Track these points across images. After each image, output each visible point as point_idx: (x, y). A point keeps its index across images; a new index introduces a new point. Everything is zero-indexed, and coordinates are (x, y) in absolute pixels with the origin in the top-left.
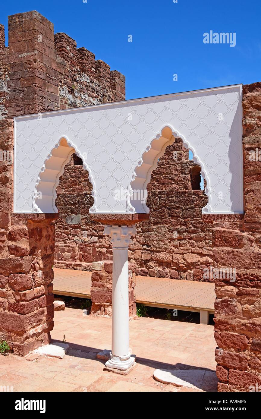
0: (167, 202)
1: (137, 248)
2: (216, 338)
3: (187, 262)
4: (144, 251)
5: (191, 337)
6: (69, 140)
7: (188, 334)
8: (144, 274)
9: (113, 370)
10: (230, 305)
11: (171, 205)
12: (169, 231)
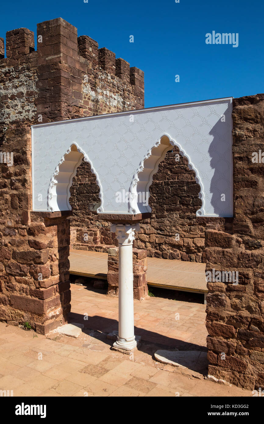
0: (179, 191)
1: (151, 233)
2: (207, 327)
3: (196, 246)
4: (158, 235)
5: (194, 317)
6: (78, 147)
7: (192, 315)
8: (157, 255)
9: (120, 350)
10: (220, 299)
11: (183, 194)
12: (180, 218)
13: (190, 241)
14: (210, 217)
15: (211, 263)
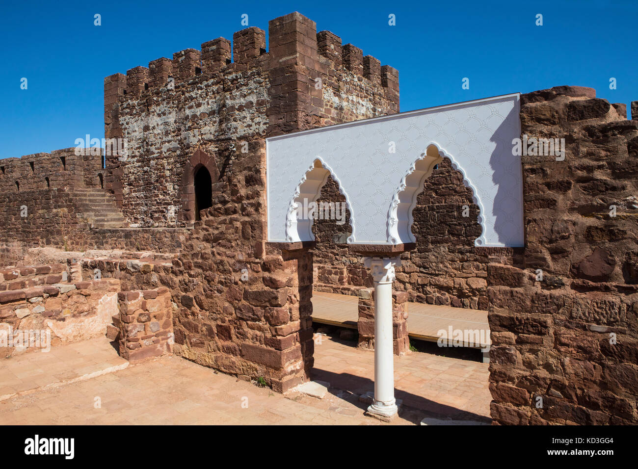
0: (447, 218)
1: (412, 271)
2: (491, 389)
3: (471, 288)
4: (421, 274)
5: (471, 378)
6: (323, 162)
7: (467, 375)
8: (420, 300)
9: (376, 415)
10: (507, 353)
11: (452, 221)
12: (449, 252)
13: (463, 281)
14: (493, 246)
15: (496, 306)
